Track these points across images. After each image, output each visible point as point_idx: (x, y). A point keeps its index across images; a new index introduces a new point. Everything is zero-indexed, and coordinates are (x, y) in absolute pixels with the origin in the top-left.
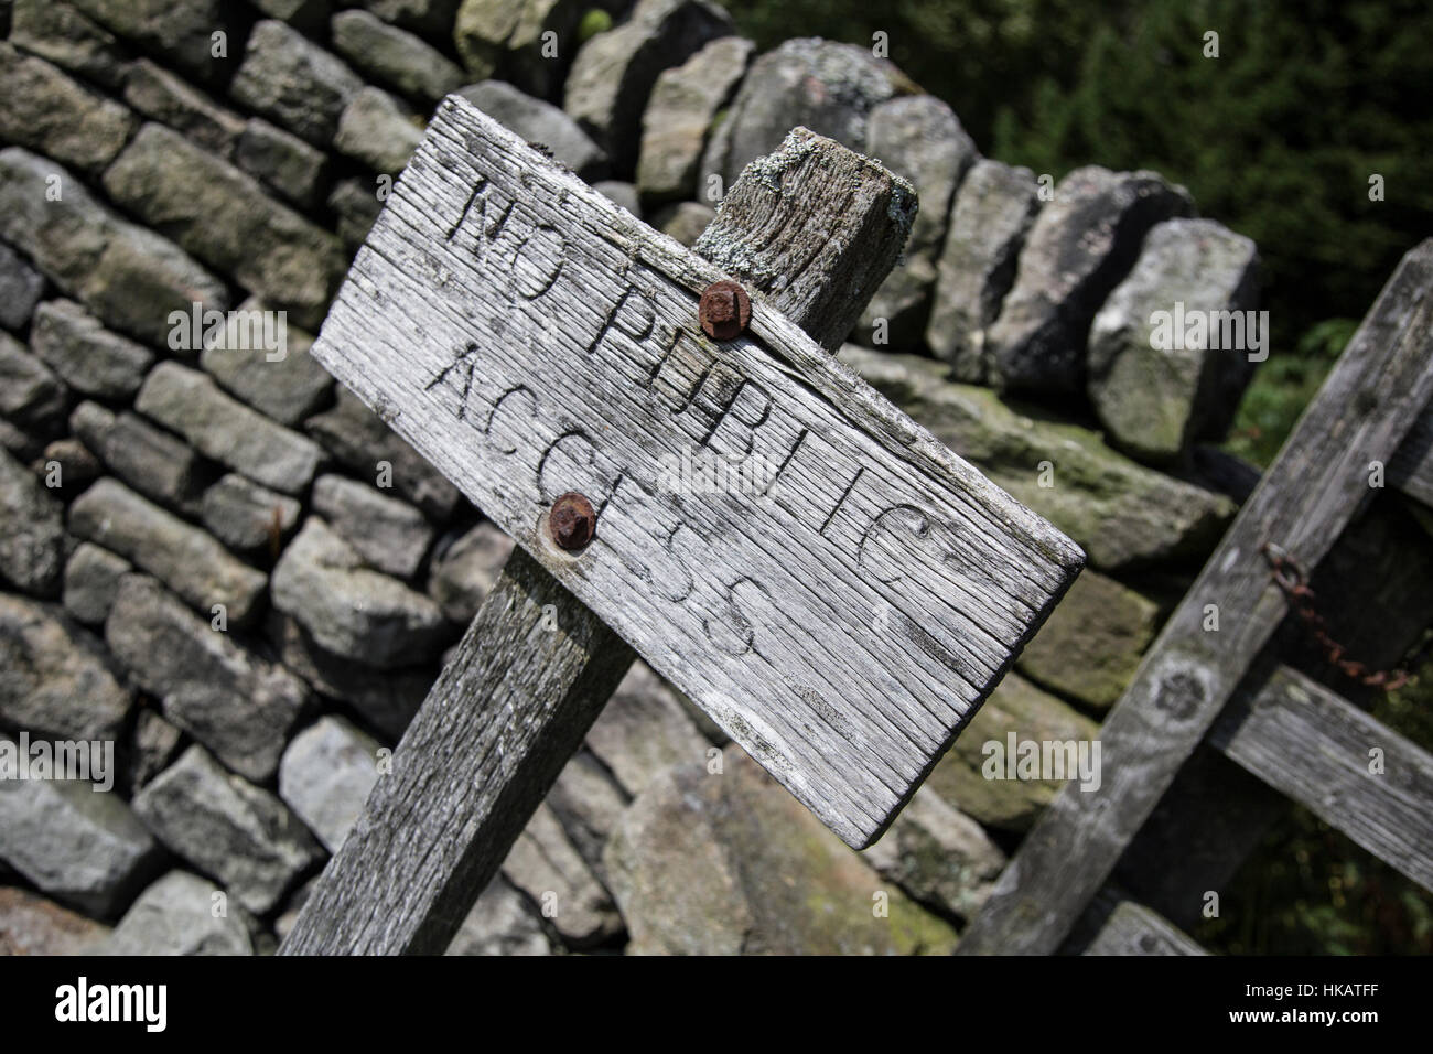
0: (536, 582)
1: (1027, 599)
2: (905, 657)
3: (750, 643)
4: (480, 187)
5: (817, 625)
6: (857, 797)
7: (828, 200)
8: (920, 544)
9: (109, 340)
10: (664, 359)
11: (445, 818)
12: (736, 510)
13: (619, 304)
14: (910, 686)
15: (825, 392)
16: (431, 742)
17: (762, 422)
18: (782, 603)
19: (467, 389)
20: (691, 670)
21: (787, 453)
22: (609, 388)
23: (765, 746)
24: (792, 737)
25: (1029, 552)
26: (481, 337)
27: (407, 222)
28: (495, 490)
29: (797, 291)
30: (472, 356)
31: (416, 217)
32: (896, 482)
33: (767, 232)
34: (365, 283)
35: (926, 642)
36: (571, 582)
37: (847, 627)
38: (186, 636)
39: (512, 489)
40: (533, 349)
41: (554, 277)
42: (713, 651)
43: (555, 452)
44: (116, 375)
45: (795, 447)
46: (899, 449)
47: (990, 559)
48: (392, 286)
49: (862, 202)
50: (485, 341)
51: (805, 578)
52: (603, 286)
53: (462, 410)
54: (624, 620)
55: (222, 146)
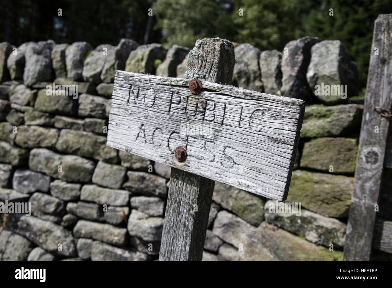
0: (179, 176)
1: (294, 117)
2: (272, 147)
3: (234, 162)
4: (130, 88)
5: (248, 150)
6: (275, 188)
7: (210, 51)
8: (263, 118)
9: (69, 185)
10: (187, 105)
11: (180, 248)
12: (217, 132)
13: (172, 98)
14: (276, 153)
15: (226, 93)
16: (170, 229)
17: (215, 108)
18: (237, 149)
19: (145, 136)
20: (223, 176)
21: (223, 112)
22: (177, 118)
23: (248, 186)
24: (253, 181)
25: (289, 106)
26: (143, 121)
27: (117, 104)
28: (160, 156)
29: (212, 76)
30: (143, 127)
31: (119, 102)
32: (252, 106)
33: (199, 66)
34: (113, 123)
35: (275, 140)
36: (186, 169)
37: (255, 147)
38: (111, 252)
39: (164, 154)
40: (156, 118)
41: (155, 99)
42: (226, 169)
43: (170, 140)
44: (74, 193)
45: (225, 110)
46: (249, 98)
47: (281, 113)
48: (119, 120)
49: (218, 48)
50: (145, 122)
51: (240, 140)
52: (166, 95)
53: (145, 141)
54: (202, 172)
55: (80, 128)
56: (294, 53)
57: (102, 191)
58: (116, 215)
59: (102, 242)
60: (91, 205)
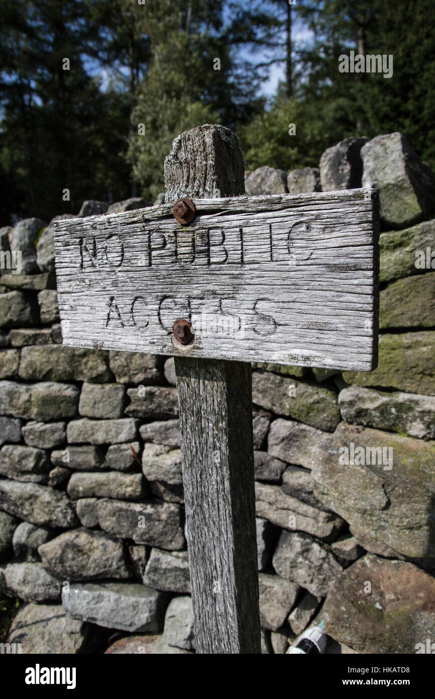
0: (189, 370)
1: (364, 220)
2: (336, 280)
3: (275, 323)
4: (81, 243)
5: (295, 296)
6: (356, 350)
7: (197, 150)
8: (310, 234)
9: (48, 426)
10: (177, 247)
11: (215, 487)
12: (236, 278)
13: (149, 241)
14: (345, 290)
15: (238, 209)
17: (224, 239)
18: (276, 299)
19: (119, 315)
20: (261, 352)
21: (240, 242)
22: (164, 273)
23: (307, 358)
24: (315, 346)
25: (352, 202)
26: (112, 292)
27: (66, 275)
28: (150, 343)
29: (208, 189)
30: (114, 302)
31: (67, 271)
32: (286, 219)
33: (185, 178)
34: (66, 307)
35: (339, 268)
36: (197, 354)
37: (306, 287)
38: (127, 511)
39: (156, 337)
40: (131, 282)
41: (123, 251)
42: (264, 338)
43: (161, 311)
44: (57, 436)
45: (242, 238)
46: (278, 206)
47: (340, 217)
48: (74, 301)
49: (209, 140)
50: (114, 292)
51: (278, 282)
52: (139, 240)
53: (122, 324)
54: (224, 353)
55: (48, 340)
56: (336, 164)
57: (96, 424)
58: (122, 455)
59: (111, 498)
60: (85, 449)
